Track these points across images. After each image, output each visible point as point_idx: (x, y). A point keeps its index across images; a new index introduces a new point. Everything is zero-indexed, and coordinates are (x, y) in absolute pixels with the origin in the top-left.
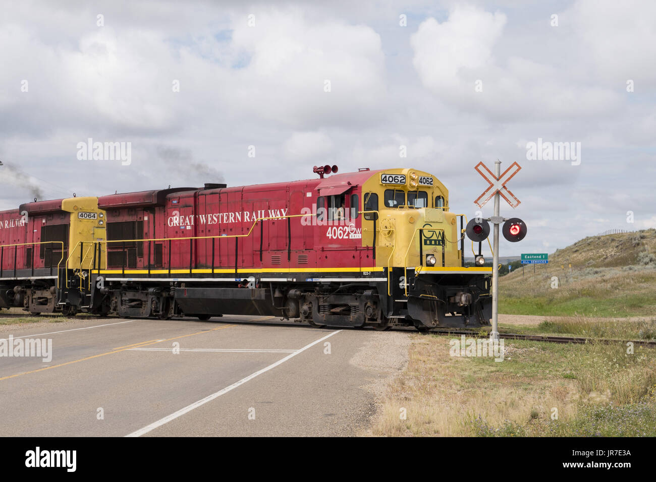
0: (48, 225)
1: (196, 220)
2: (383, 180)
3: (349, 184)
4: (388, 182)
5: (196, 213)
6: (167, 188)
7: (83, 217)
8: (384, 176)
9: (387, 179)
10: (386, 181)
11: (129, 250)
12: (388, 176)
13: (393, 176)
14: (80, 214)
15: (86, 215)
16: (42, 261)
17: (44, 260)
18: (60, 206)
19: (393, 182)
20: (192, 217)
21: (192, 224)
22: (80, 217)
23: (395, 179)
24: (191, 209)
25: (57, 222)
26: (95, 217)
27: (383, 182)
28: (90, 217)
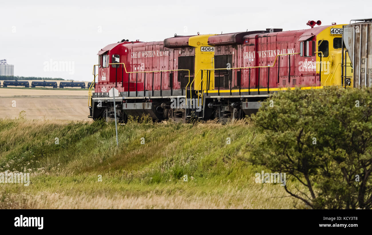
0: (182, 56)
1: (257, 55)
2: (332, 32)
3: (312, 34)
4: (335, 33)
5: (257, 50)
6: (246, 31)
7: (205, 51)
8: (332, 30)
9: (335, 31)
10: (334, 32)
11: (225, 75)
12: (335, 30)
13: (339, 29)
14: (202, 48)
15: (206, 49)
16: (179, 84)
17: (180, 83)
18: (188, 43)
19: (339, 33)
20: (254, 52)
21: (255, 57)
22: (202, 51)
23: (340, 31)
24: (254, 47)
25: (187, 54)
26: (213, 50)
27: (332, 33)
28: (210, 50)
